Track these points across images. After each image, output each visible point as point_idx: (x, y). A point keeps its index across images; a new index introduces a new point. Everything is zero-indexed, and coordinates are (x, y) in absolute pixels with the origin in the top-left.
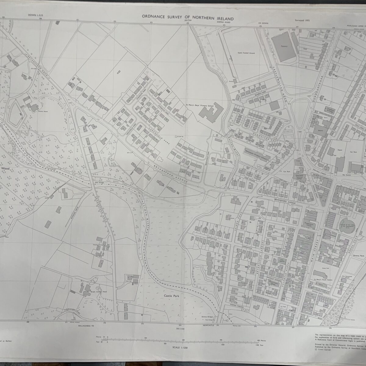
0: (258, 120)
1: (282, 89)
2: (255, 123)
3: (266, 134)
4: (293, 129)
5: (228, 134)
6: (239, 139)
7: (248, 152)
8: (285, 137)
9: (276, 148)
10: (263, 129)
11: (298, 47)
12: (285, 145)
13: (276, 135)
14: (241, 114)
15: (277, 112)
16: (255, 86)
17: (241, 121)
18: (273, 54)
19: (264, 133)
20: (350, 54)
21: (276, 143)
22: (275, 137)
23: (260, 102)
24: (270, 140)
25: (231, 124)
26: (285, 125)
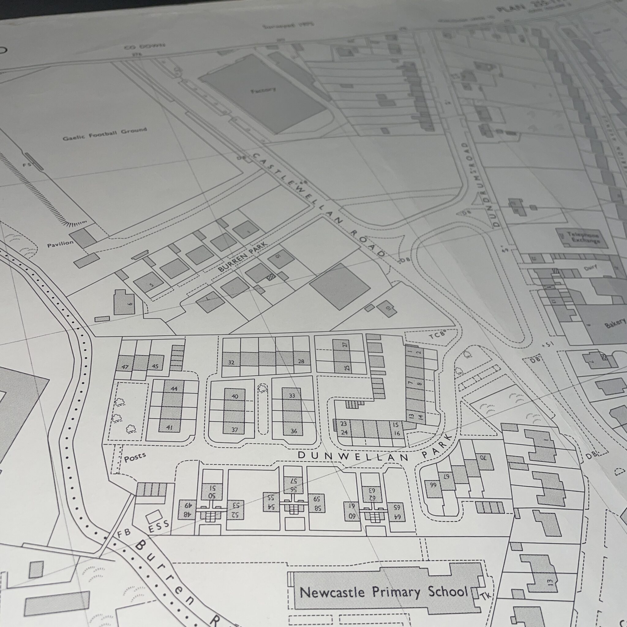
0: (291, 376)
1: (334, 216)
2: (277, 394)
3: (371, 430)
4: (493, 356)
5: (126, 524)
6: (215, 530)
7: (324, 594)
8: (483, 411)
9: (476, 493)
10: (344, 413)
11: (316, 84)
12: (512, 450)
13: (432, 419)
14: (174, 375)
15: (368, 308)
16: (198, 234)
17: (187, 413)
18: (228, 118)
19: (357, 429)
20: (501, 75)
21: (457, 460)
22: (434, 430)
23: (261, 291)
24: (415, 458)
25: (129, 452)
26: (442, 351)
